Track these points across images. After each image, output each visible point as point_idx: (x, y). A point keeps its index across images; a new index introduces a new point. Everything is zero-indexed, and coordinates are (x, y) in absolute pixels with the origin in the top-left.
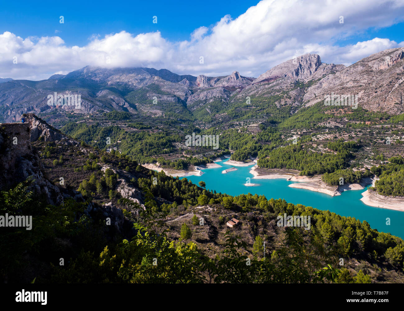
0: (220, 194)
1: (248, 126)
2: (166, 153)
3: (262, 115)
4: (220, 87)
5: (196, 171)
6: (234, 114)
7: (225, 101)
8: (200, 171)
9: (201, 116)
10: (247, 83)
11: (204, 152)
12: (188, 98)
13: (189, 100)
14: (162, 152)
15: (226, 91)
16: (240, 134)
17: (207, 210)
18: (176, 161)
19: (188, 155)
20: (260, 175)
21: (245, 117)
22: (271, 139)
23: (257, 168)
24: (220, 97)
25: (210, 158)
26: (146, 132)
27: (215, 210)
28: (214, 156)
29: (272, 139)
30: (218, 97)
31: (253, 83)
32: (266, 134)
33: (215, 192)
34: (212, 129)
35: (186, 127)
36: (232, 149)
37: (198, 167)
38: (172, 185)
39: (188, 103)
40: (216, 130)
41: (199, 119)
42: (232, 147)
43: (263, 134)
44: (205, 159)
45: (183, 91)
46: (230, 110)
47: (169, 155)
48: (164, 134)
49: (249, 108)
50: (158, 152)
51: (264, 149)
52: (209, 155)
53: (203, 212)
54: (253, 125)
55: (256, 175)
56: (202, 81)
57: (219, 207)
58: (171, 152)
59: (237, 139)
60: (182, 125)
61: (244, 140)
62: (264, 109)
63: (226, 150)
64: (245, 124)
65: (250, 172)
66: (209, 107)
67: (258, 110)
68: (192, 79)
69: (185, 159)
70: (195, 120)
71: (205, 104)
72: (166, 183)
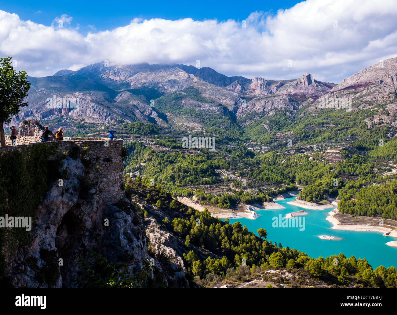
0: (288, 248)
1: (324, 152)
2: (207, 183)
3: (345, 137)
4: (284, 95)
5: (248, 212)
6: (304, 134)
7: (291, 115)
8: (253, 212)
9: (256, 135)
10: (323, 91)
11: (260, 186)
12: (238, 108)
13: (239, 111)
14: (201, 182)
15: (293, 101)
16: (312, 163)
17: (283, 276)
18: (220, 196)
19: (237, 187)
20: (342, 225)
21: (319, 139)
22: (358, 172)
23: (338, 214)
24: (283, 109)
25: (269, 195)
26: (180, 152)
27: (297, 277)
28: (274, 192)
29: (360, 173)
30: (281, 108)
31: (332, 90)
32: (350, 165)
33: (280, 246)
34: (271, 153)
35: (234, 149)
36: (300, 183)
37: (251, 207)
38: (219, 230)
39: (239, 115)
40: (277, 156)
41: (253, 139)
42: (300, 181)
43: (346, 165)
44: (261, 195)
45: (232, 98)
46: (298, 128)
47: (211, 187)
48: (204, 156)
49: (325, 125)
50: (195, 182)
51: (347, 186)
52: (266, 190)
53: (278, 279)
54: (331, 151)
55: (335, 224)
56: (259, 85)
57: (303, 274)
58: (214, 182)
59: (307, 170)
60: (229, 146)
61: (318, 172)
62: (347, 128)
63: (292, 185)
64: (319, 149)
65: (327, 219)
66: (268, 122)
67: (339, 130)
68: (244, 82)
69: (233, 194)
70: (247, 139)
71: (261, 117)
72: (211, 227)
